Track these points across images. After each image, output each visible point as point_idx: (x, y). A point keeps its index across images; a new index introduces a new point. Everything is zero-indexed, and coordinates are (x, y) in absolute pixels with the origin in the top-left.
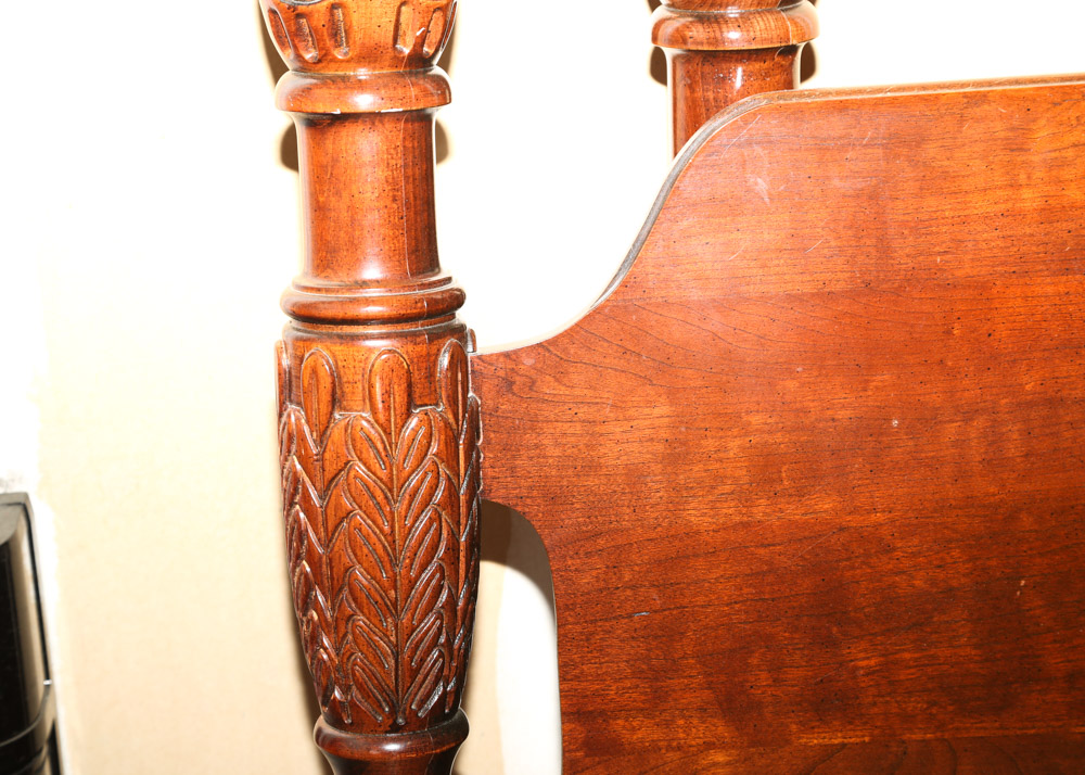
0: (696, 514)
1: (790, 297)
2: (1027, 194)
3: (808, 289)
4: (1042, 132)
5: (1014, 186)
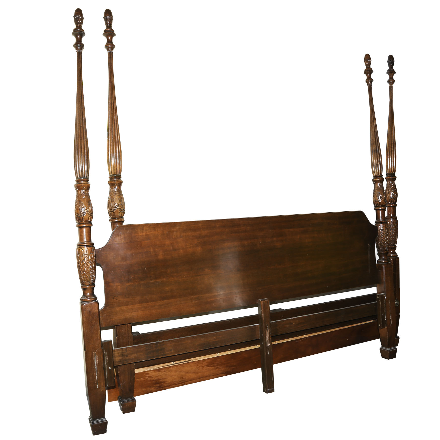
0: (116, 263)
1: (124, 243)
2: (144, 233)
3: (126, 242)
4: (145, 228)
5: (143, 233)
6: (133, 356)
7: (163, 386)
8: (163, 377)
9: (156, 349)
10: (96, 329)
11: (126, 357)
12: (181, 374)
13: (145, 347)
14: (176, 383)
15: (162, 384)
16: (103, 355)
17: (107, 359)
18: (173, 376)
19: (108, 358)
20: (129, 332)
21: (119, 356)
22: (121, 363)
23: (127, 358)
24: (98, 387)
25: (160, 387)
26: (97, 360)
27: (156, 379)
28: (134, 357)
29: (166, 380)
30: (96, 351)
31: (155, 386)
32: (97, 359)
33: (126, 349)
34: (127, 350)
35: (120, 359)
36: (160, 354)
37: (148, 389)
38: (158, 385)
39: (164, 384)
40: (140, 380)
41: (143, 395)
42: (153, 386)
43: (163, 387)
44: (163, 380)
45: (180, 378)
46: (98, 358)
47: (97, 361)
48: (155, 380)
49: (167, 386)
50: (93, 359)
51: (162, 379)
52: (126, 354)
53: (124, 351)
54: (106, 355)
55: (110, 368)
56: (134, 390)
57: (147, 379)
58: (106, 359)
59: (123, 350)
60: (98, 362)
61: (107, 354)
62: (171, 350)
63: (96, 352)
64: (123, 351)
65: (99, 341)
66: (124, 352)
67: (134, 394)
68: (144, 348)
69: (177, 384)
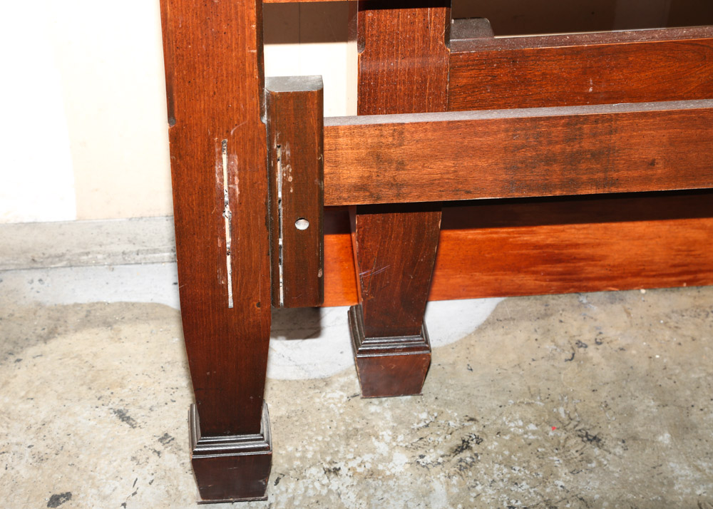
6: (437, 168)
7: (583, 276)
8: (590, 236)
9: (568, 149)
10: (233, 17)
11: (397, 169)
12: (687, 235)
13: (507, 131)
14: (653, 271)
15: (581, 264)
16: (272, 155)
17: (290, 179)
18: (639, 238)
19: (294, 174)
20: (432, 33)
21: (360, 161)
22: (368, 194)
23: (403, 176)
24: (231, 304)
25: (564, 277)
26: (236, 178)
27: (549, 241)
28: (438, 176)
29: (599, 251)
30: (228, 132)
31: (541, 268)
32: (237, 172)
33: (399, 129)
34: (407, 135)
35: (362, 177)
36: (585, 178)
37: (507, 277)
38: (559, 268)
39: (589, 269)
40: (470, 237)
41: (475, 296)
42: (533, 269)
43: (580, 280)
44: (589, 251)
45: (679, 250)
46: (239, 170)
47: (233, 183)
48: (548, 246)
49: (600, 279)
50: (215, 172)
51: (585, 245)
52: (395, 153)
53: (390, 139)
54: (284, 156)
55: (302, 225)
56: (438, 273)
57: (508, 238)
58: (284, 180)
59: (385, 133)
60: (240, 191)
61: (288, 153)
62: (652, 163)
63: (228, 137)
64: (383, 140)
65: (251, 83)
66: (388, 146)
67: (435, 288)
68: (503, 135)
69: (654, 276)
